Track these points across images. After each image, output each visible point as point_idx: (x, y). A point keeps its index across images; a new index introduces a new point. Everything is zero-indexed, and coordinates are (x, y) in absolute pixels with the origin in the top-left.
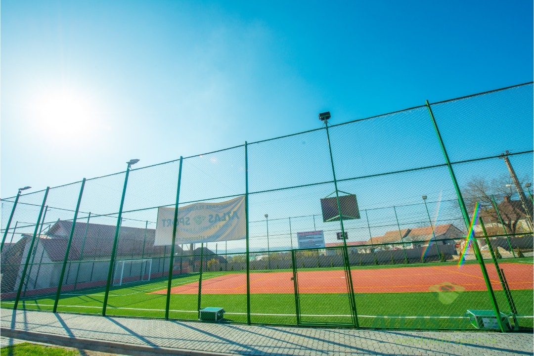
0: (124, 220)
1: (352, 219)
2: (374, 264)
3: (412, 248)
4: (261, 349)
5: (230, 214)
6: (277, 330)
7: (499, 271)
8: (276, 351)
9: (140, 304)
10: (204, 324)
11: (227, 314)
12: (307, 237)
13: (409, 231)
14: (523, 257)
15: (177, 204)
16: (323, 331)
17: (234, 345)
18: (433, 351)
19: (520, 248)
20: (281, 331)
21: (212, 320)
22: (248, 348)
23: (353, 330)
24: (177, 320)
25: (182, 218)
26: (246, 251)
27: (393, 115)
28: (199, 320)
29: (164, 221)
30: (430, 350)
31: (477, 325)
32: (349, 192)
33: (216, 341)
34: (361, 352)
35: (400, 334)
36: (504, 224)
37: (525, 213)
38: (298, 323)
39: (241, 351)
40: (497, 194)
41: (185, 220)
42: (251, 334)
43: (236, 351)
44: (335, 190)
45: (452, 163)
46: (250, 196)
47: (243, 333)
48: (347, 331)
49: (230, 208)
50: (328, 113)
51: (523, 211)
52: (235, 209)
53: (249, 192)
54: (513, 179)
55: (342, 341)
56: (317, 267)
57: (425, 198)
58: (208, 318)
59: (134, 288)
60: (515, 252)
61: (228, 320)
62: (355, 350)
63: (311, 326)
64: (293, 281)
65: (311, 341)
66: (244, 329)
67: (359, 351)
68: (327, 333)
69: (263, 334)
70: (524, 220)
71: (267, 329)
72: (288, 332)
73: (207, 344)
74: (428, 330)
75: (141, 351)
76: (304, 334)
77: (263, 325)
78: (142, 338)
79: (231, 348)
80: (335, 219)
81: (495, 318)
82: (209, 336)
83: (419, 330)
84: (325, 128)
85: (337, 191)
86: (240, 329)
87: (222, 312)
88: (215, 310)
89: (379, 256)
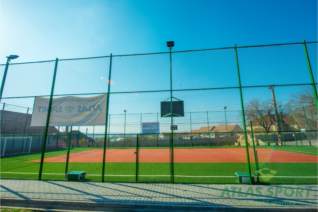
0: (7, 105)
1: (179, 116)
2: (191, 145)
3: (214, 137)
4: (108, 197)
5: (95, 107)
6: (122, 185)
7: (255, 152)
8: (118, 198)
9: (19, 169)
10: (69, 182)
11: (87, 176)
12: (148, 126)
13: (214, 127)
14: (270, 145)
15: (52, 95)
16: (151, 185)
17: (89, 196)
18: (213, 195)
19: (269, 141)
20: (124, 185)
21: (76, 179)
22: (99, 197)
23: (170, 184)
24: (48, 180)
25: (56, 107)
26: (104, 134)
27: (213, 50)
28: (66, 180)
29: (40, 108)
30: (211, 195)
31: (239, 180)
32: (179, 99)
33: (76, 193)
34: (172, 197)
35: (197, 186)
36: (264, 127)
37: (275, 122)
38: (137, 180)
39: (93, 199)
40: (264, 109)
41: (58, 108)
42: (103, 188)
43: (90, 199)
44: (170, 96)
45: (242, 87)
46: (110, 95)
47: (97, 188)
48: (166, 184)
49: (95, 102)
50: (173, 42)
51: (275, 120)
52: (99, 104)
53: (110, 92)
54: (273, 102)
55: (162, 191)
56: (155, 146)
57: (225, 108)
58: (73, 178)
59: (15, 158)
60: (266, 143)
61: (88, 179)
62: (169, 196)
63: (144, 182)
64: (136, 154)
65: (143, 191)
66: (98, 185)
67: (171, 196)
68: (154, 186)
69: (111, 188)
70: (274, 126)
71: (115, 185)
72: (129, 186)
73: (69, 196)
74: (213, 184)
75: (15, 202)
76: (139, 187)
77: (113, 182)
78: (16, 193)
79: (86, 198)
80: (168, 115)
81: (248, 177)
82: (72, 190)
83: (208, 184)
84: (169, 53)
85: (172, 97)
86: (96, 185)
87: (84, 174)
88: (79, 173)
89: (195, 141)
